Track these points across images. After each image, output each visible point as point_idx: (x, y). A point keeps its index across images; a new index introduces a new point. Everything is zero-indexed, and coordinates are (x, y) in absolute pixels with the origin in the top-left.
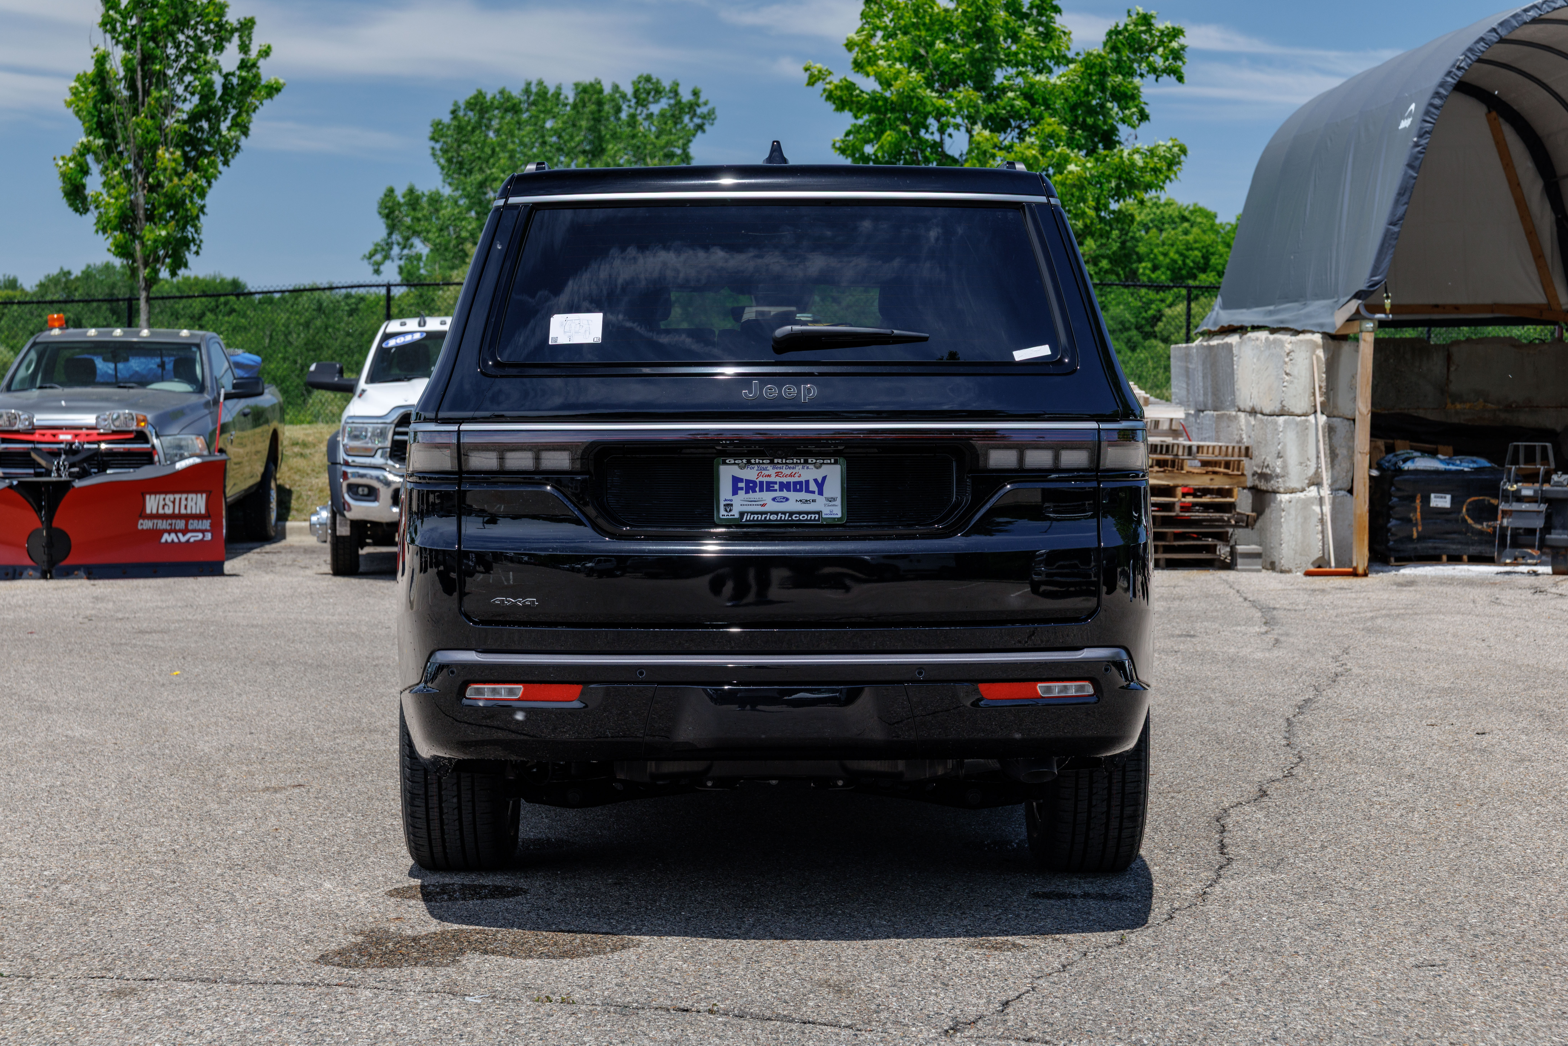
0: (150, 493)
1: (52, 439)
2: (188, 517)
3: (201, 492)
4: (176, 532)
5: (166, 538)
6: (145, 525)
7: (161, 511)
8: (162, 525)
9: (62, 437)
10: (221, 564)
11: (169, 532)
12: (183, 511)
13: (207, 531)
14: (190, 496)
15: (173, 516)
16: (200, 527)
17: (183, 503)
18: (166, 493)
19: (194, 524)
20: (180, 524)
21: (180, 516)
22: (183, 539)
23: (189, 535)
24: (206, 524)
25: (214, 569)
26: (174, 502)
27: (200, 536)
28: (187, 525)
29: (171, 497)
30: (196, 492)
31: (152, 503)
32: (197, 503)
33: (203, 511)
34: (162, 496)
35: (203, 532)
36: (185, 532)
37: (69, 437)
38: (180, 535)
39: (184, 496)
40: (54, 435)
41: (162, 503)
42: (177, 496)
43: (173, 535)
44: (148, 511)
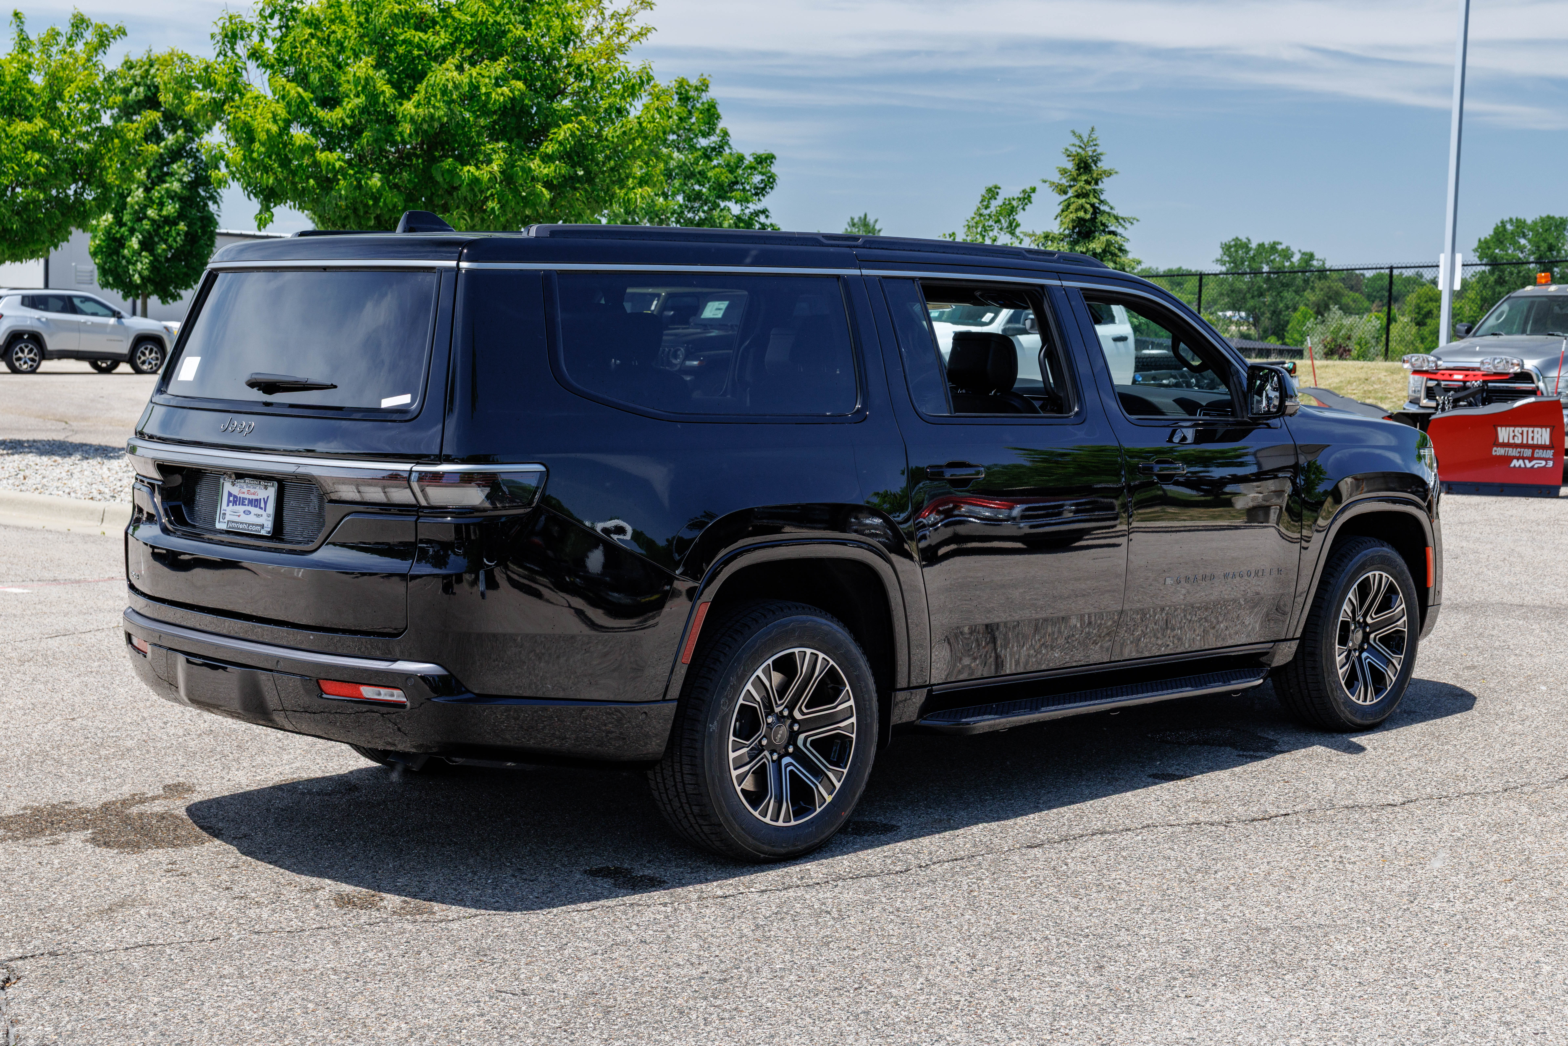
0: (1501, 426)
1: (1448, 378)
2: (1534, 447)
3: (1546, 427)
4: (1523, 458)
5: (1515, 463)
6: (1498, 451)
7: (1511, 441)
8: (1513, 452)
9: (1456, 377)
10: (1558, 488)
11: (1518, 458)
12: (1530, 442)
13: (1549, 459)
14: (1536, 429)
15: (1521, 446)
16: (1544, 456)
17: (1530, 435)
18: (1515, 426)
19: (1539, 453)
20: (1528, 452)
21: (1527, 446)
22: (1529, 465)
23: (1534, 462)
24: (1550, 454)
25: (1551, 492)
26: (1522, 434)
27: (1544, 463)
28: (1533, 453)
29: (1518, 430)
30: (1541, 426)
31: (1504, 434)
32: (1542, 436)
33: (1548, 443)
34: (1512, 429)
35: (1546, 460)
36: (1531, 459)
37: (1460, 377)
38: (1527, 461)
39: (1531, 429)
40: (1451, 375)
41: (1512, 434)
42: (1525, 429)
43: (1521, 461)
44: (1501, 441)
